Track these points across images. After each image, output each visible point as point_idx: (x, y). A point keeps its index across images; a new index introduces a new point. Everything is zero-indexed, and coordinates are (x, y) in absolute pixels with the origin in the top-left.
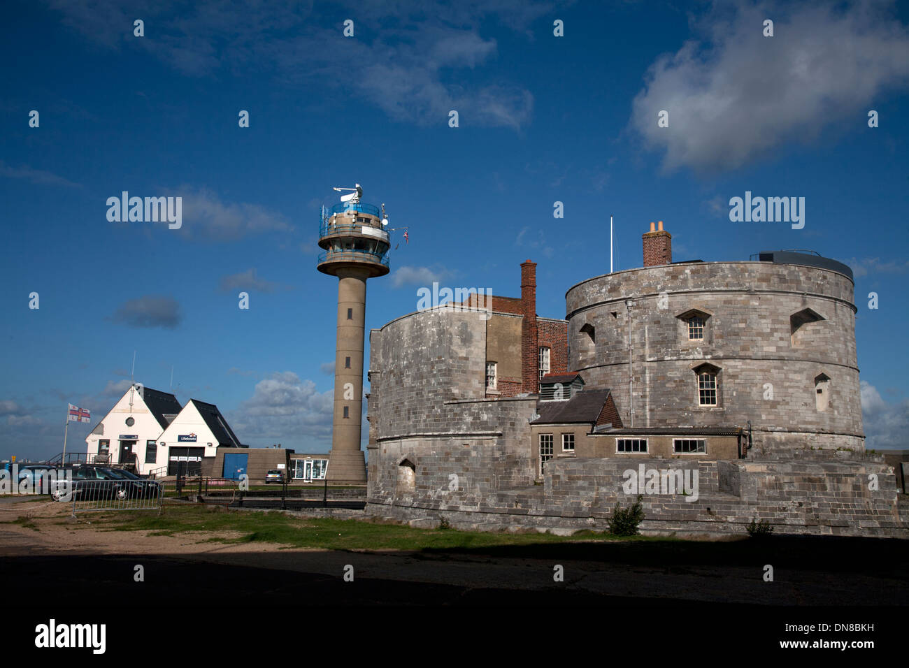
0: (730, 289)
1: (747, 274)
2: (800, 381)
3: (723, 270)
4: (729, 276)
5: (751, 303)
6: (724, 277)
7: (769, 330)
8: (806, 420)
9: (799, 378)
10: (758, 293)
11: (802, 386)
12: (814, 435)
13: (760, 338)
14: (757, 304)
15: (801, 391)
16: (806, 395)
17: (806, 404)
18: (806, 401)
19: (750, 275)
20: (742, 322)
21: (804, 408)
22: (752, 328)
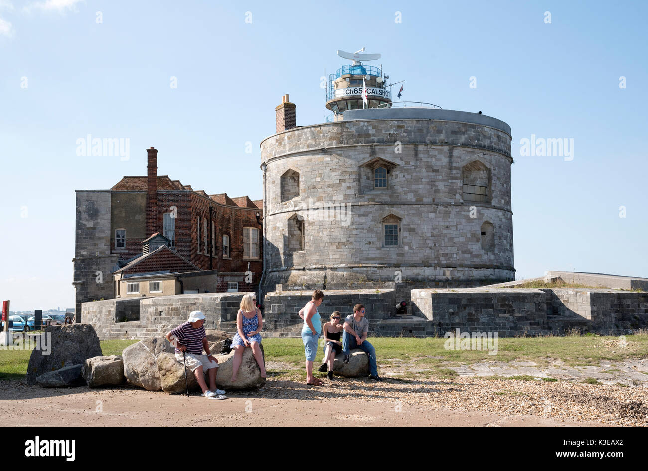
0: (310, 149)
1: (321, 135)
2: (365, 223)
3: (305, 134)
4: (310, 138)
5: (325, 160)
6: (307, 139)
7: (338, 182)
8: (369, 257)
9: (364, 221)
10: (330, 150)
11: (367, 227)
12: (376, 269)
13: (330, 189)
14: (330, 160)
15: (365, 232)
16: (370, 235)
17: (370, 243)
18: (369, 240)
19: (324, 135)
20: (319, 177)
21: (368, 246)
22: (325, 182)
